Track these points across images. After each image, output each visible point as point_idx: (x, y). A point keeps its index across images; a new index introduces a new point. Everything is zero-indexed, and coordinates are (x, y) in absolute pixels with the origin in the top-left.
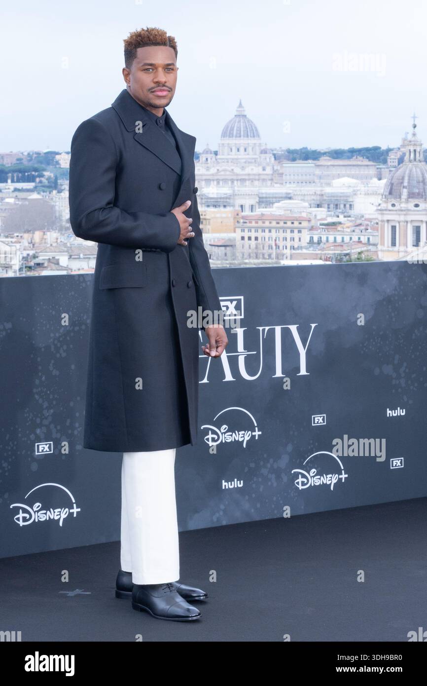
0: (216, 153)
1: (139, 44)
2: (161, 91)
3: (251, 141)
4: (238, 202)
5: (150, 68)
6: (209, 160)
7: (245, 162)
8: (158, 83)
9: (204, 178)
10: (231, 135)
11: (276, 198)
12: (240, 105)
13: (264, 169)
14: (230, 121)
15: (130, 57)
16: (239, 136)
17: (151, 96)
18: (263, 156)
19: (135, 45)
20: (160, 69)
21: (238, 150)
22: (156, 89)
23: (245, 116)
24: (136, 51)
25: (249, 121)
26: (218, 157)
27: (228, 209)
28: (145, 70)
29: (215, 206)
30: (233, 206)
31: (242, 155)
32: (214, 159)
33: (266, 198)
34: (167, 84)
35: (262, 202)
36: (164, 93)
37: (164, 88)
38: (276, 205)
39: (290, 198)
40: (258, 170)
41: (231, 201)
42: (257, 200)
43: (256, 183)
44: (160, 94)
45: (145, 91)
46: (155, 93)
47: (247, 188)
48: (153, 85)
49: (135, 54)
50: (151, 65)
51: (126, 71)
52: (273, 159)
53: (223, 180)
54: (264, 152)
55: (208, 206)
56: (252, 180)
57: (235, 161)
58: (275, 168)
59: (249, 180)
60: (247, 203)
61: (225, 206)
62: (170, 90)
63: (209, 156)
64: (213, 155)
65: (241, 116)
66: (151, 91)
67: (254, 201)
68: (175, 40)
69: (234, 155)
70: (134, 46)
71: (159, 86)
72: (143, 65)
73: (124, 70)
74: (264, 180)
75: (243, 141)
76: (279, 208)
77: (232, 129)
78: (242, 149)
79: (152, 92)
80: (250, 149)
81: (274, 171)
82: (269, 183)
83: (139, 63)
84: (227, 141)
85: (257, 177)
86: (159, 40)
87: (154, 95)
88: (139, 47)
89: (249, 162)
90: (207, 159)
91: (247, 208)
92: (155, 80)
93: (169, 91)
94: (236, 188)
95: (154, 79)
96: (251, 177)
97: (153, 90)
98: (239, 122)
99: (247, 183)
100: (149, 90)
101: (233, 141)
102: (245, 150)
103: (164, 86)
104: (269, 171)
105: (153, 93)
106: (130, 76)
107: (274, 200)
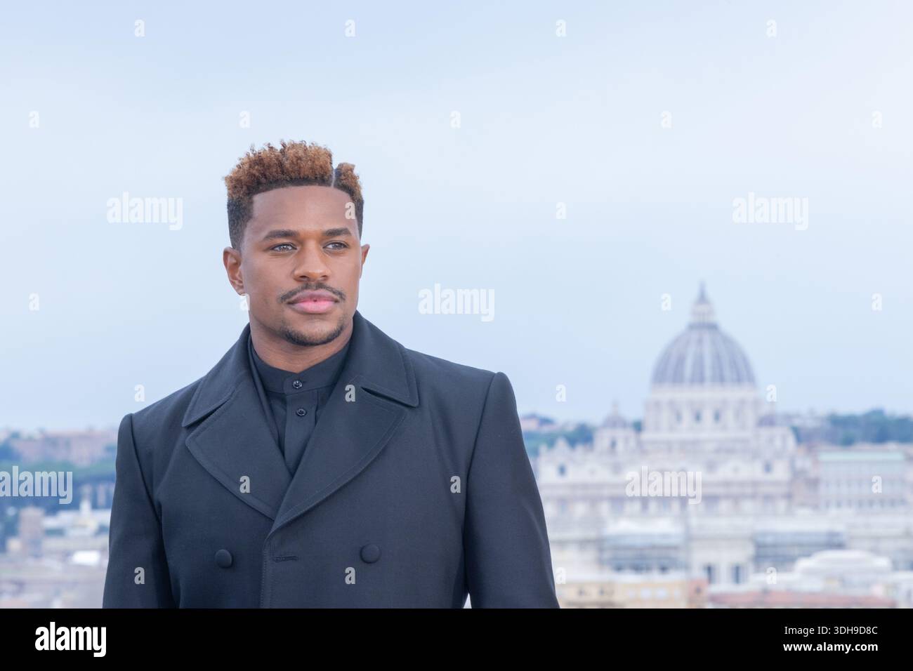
0: (638, 427)
1: (259, 183)
2: (315, 299)
3: (733, 394)
4: (700, 557)
5: (288, 243)
6: (620, 446)
7: (718, 451)
8: (305, 280)
9: (606, 492)
10: (677, 379)
11: (800, 545)
12: (702, 299)
13: (768, 468)
14: (676, 341)
15: (238, 218)
16: (699, 379)
17: (289, 313)
18: (765, 432)
19: (248, 188)
20: (312, 246)
21: (698, 417)
22: (298, 295)
23: (713, 327)
24: (251, 203)
25: (727, 340)
26: (646, 436)
27: (675, 577)
28: (273, 248)
29: (637, 568)
30: (687, 567)
31: (708, 432)
32: (632, 443)
33: (775, 546)
34: (329, 283)
35: (766, 557)
36: (323, 306)
37: (321, 292)
38: (803, 564)
39: (840, 546)
40: (749, 471)
41: (681, 556)
42: (750, 550)
43: (748, 506)
44: (311, 306)
45: (274, 304)
46: (298, 306)
47: (723, 522)
48: (294, 285)
49: (249, 210)
50: (286, 234)
51: (232, 256)
52: (791, 441)
53: (657, 499)
54: (767, 421)
55: (619, 569)
56: (736, 499)
57: (690, 448)
58: (800, 464)
59: (727, 497)
60: (725, 558)
61: (664, 569)
62: (337, 297)
63: (620, 434)
64: (630, 433)
65: (705, 327)
66: (289, 300)
67: (742, 554)
68: (356, 172)
69: (685, 432)
70: (245, 188)
71: (307, 287)
72: (267, 237)
73: (226, 253)
74: (768, 498)
75: (709, 395)
76: (809, 572)
77: (681, 360)
78: (708, 415)
79: (289, 303)
80: (729, 416)
81: (797, 474)
82: (782, 505)
83: (257, 231)
84: (667, 394)
85: (749, 490)
86: (306, 171)
87: (294, 310)
88: (258, 191)
89: (726, 450)
90: (613, 444)
91: (724, 573)
92: (298, 272)
93: (336, 301)
94: (694, 521)
95: (293, 271)
96: (735, 490)
97: (293, 298)
98: (700, 341)
99: (724, 506)
100: (284, 298)
101: (685, 395)
102: (717, 417)
103: (320, 286)
104: (781, 472)
105: (293, 307)
106: (241, 268)
107: (796, 551)
